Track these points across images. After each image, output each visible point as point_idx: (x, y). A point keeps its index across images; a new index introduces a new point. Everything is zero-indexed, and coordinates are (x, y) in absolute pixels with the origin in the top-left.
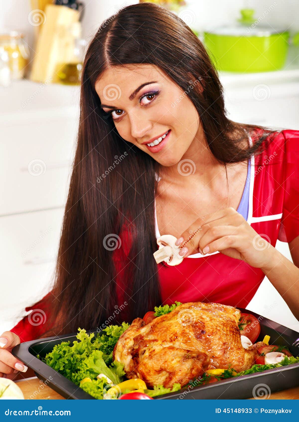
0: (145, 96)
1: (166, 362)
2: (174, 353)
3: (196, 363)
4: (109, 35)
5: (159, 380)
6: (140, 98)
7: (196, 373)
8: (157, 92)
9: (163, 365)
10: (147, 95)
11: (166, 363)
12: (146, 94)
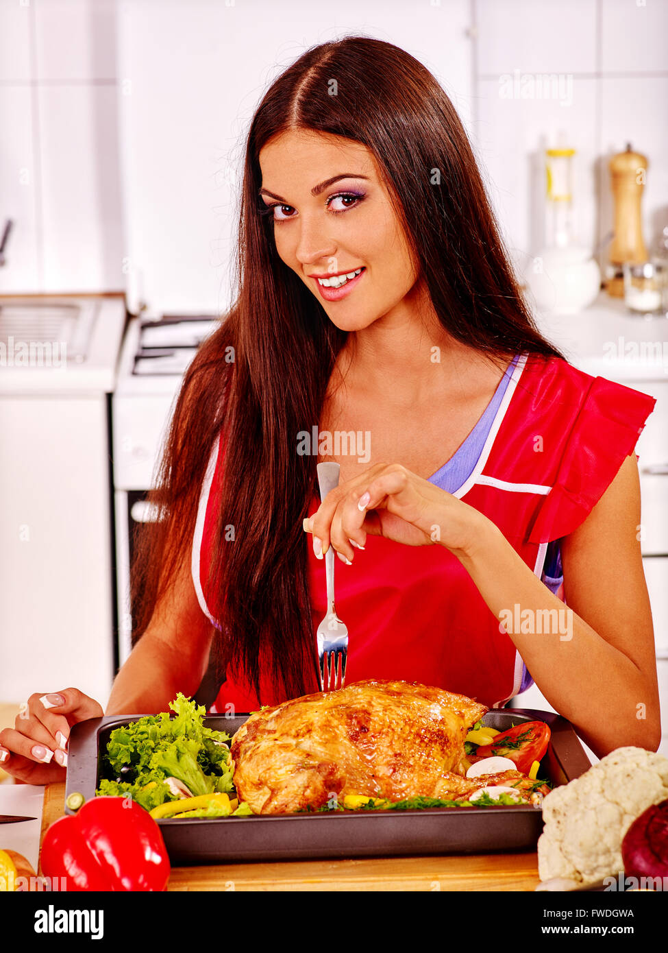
0: (340, 196)
1: (269, 769)
2: (285, 756)
3: (314, 778)
4: (311, 73)
5: (260, 801)
6: (330, 197)
7: (312, 795)
8: (363, 196)
9: (263, 775)
10: (344, 197)
11: (268, 771)
12: (342, 194)
